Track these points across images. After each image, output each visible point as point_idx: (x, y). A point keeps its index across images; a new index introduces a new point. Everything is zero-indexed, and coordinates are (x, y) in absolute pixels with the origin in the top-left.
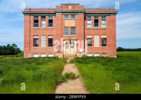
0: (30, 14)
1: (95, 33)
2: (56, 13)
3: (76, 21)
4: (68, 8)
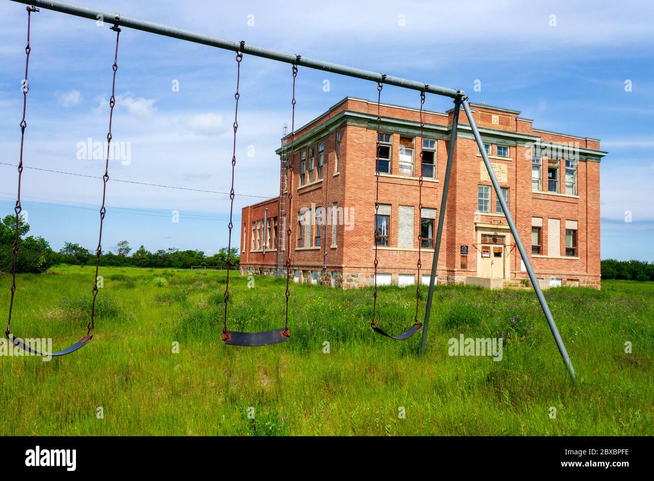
0: (369, 123)
1: (551, 212)
2: (458, 133)
3: (510, 167)
4: (490, 121)
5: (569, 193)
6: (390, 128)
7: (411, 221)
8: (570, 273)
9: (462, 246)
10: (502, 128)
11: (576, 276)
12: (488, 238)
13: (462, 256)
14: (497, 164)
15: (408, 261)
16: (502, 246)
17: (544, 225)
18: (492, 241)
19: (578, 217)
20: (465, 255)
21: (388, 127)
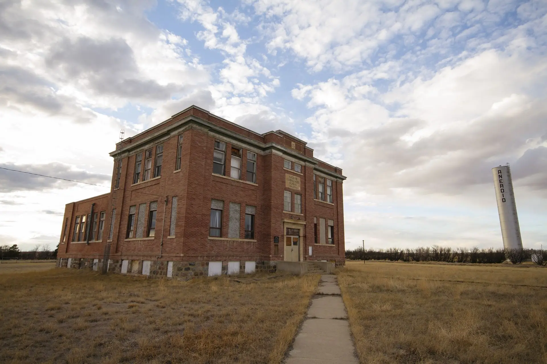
1: (321, 213)
2: (273, 150)
3: (302, 180)
4: (290, 145)
7: (238, 216)
8: (331, 255)
9: (275, 237)
10: (297, 152)
12: (290, 231)
14: (294, 177)
16: (298, 237)
17: (318, 222)
18: (292, 233)
19: (334, 218)
20: (277, 244)
21: (223, 137)
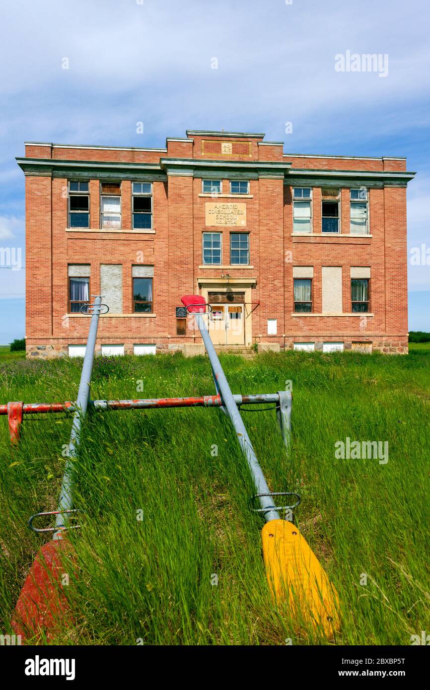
0: (55, 170)
1: (327, 258)
2: (169, 170)
3: (250, 206)
4: (218, 150)
5: (360, 232)
6: (85, 174)
7: (118, 282)
8: (357, 333)
9: (177, 308)
10: (237, 157)
11: (367, 338)
12: (220, 296)
13: (178, 320)
14: (229, 204)
15: (116, 329)
16: (242, 305)
17: (316, 275)
18: (226, 300)
19: (370, 262)
20: (183, 318)
21: (81, 173)
